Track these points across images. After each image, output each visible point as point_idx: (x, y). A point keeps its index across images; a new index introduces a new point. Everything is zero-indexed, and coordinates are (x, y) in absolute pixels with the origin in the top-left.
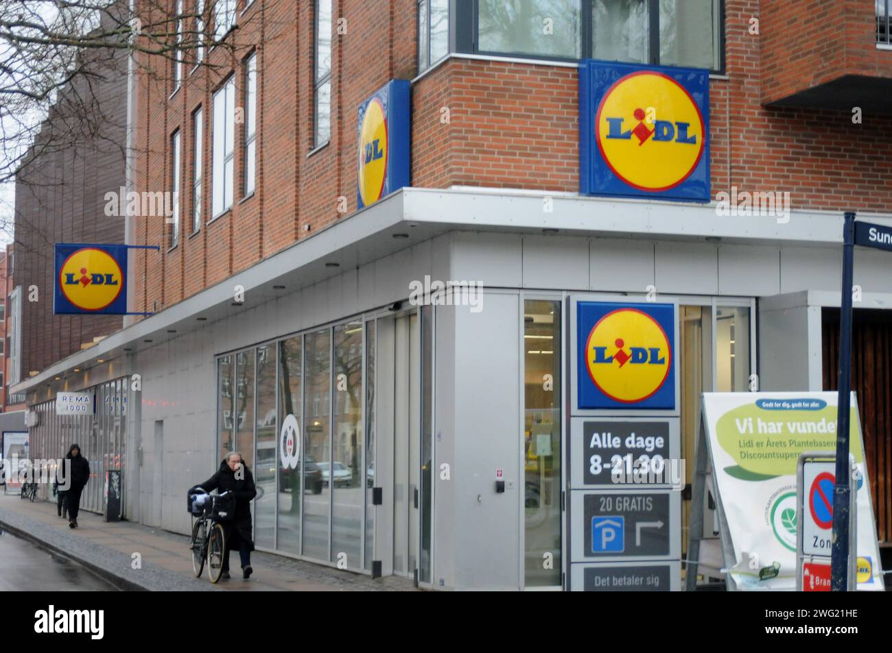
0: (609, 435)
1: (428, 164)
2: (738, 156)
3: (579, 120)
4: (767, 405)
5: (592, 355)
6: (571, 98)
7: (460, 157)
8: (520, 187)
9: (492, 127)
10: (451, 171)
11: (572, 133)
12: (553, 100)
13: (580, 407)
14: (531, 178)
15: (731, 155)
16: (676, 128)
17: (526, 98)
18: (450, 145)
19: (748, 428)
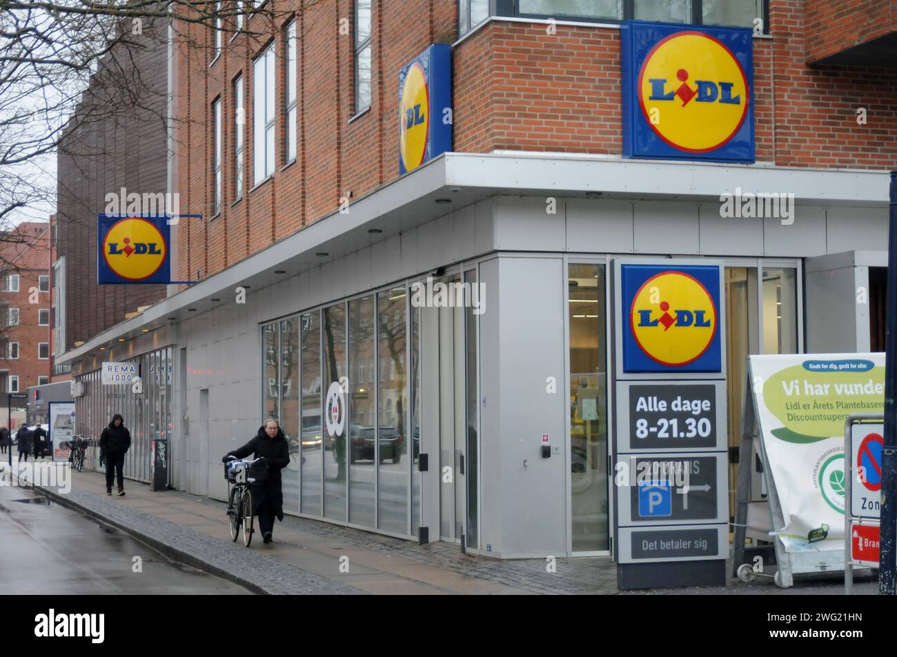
0: (655, 398)
1: (469, 128)
2: (782, 115)
3: (621, 82)
4: (814, 367)
5: (637, 319)
6: (613, 60)
7: (502, 121)
8: (562, 150)
9: (534, 90)
10: (493, 135)
11: (614, 94)
12: (595, 62)
13: (626, 371)
14: (574, 141)
15: (776, 115)
16: (719, 88)
17: (567, 60)
18: (492, 109)
19: (794, 390)
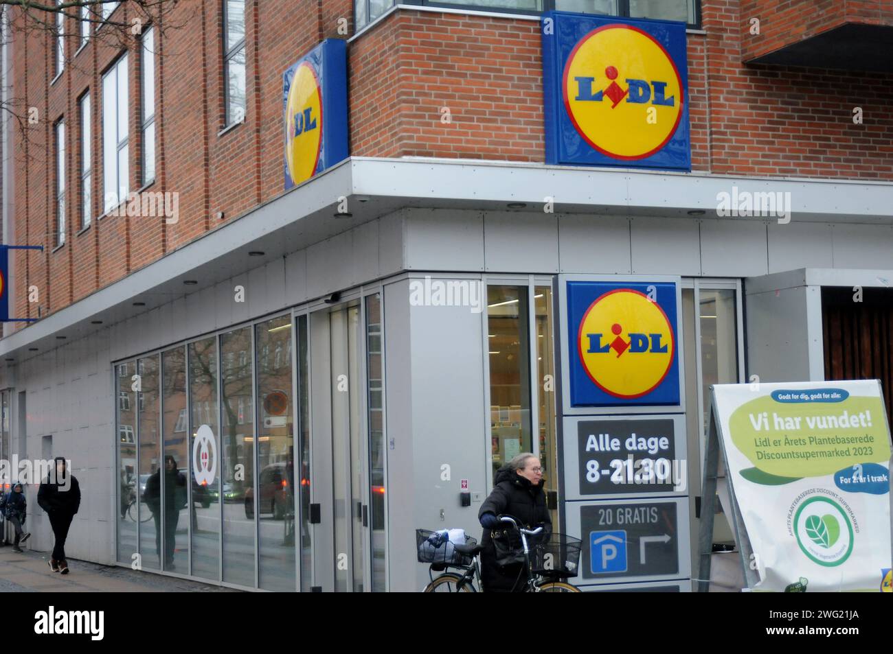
0: (607, 436)
1: (370, 134)
2: (718, 120)
3: (543, 81)
4: (784, 397)
5: (585, 344)
6: (533, 56)
7: (411, 123)
8: (479, 157)
9: (446, 89)
10: (400, 139)
11: (535, 95)
12: (513, 58)
13: (574, 405)
14: (492, 147)
15: (711, 120)
16: (652, 88)
17: (482, 55)
18: (399, 110)
19: (763, 423)
